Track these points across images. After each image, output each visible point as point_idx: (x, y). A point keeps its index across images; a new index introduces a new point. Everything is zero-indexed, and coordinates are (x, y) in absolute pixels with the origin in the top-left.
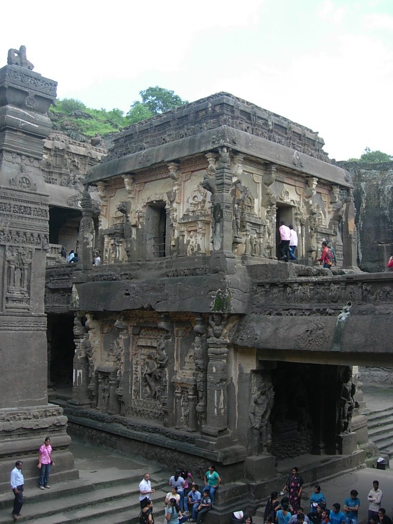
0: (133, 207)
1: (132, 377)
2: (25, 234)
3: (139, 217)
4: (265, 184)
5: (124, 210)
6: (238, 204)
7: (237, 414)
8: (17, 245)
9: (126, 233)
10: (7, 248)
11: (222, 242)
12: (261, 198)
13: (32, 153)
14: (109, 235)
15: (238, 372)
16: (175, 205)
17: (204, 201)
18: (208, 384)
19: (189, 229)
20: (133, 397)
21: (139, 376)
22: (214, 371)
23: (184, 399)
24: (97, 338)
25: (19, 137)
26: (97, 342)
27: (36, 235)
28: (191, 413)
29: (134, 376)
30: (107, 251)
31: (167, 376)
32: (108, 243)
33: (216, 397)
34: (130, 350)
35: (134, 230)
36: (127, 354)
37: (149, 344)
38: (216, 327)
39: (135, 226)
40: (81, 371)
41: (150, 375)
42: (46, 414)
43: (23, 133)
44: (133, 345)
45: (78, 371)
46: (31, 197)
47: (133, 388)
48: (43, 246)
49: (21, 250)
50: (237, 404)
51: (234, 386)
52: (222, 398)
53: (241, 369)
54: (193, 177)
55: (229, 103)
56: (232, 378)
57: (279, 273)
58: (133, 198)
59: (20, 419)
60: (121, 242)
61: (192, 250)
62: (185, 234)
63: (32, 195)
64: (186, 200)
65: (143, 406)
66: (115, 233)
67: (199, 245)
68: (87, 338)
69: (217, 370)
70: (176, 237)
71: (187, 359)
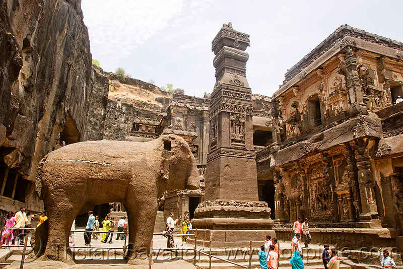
0: (300, 104)
1: (310, 198)
2: (240, 107)
3: (304, 108)
4: (379, 70)
5: (295, 106)
6: (363, 78)
7: (384, 206)
8: (236, 112)
9: (297, 118)
10: (230, 114)
11: (356, 97)
12: (378, 79)
13: (240, 69)
14: (288, 123)
15: (380, 178)
16: (323, 92)
17: (341, 84)
18: (360, 185)
19: (334, 102)
20: (311, 211)
21: (314, 197)
22: (363, 175)
23: (344, 202)
24: (287, 181)
25: (233, 61)
26: (287, 184)
27: (246, 108)
28: (350, 210)
29: (311, 198)
30: (288, 132)
31: (332, 189)
32: (288, 127)
33: (366, 193)
34: (307, 183)
35: (302, 116)
36: (305, 185)
37: (318, 176)
38: (359, 148)
39: (302, 113)
40: (279, 201)
41: (321, 195)
42: (257, 205)
43: (235, 59)
44: (308, 180)
45: (278, 201)
46: (242, 89)
47: (311, 205)
48: (250, 114)
49: (238, 115)
50: (383, 200)
51: (378, 187)
52: (371, 193)
53: (382, 175)
54: (332, 75)
55: (348, 29)
56: (376, 182)
57: (399, 109)
58: (299, 99)
59: (242, 206)
60: (295, 124)
61: (338, 112)
62: (332, 104)
63: (242, 88)
64: (330, 88)
65: (318, 214)
66: (291, 120)
67: (341, 108)
68: (281, 181)
69: (364, 175)
70: (326, 109)
71: (343, 178)
